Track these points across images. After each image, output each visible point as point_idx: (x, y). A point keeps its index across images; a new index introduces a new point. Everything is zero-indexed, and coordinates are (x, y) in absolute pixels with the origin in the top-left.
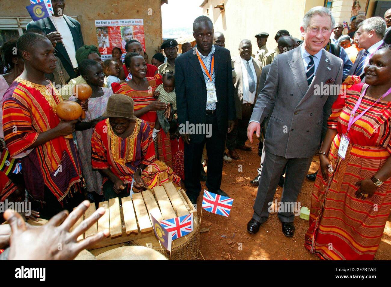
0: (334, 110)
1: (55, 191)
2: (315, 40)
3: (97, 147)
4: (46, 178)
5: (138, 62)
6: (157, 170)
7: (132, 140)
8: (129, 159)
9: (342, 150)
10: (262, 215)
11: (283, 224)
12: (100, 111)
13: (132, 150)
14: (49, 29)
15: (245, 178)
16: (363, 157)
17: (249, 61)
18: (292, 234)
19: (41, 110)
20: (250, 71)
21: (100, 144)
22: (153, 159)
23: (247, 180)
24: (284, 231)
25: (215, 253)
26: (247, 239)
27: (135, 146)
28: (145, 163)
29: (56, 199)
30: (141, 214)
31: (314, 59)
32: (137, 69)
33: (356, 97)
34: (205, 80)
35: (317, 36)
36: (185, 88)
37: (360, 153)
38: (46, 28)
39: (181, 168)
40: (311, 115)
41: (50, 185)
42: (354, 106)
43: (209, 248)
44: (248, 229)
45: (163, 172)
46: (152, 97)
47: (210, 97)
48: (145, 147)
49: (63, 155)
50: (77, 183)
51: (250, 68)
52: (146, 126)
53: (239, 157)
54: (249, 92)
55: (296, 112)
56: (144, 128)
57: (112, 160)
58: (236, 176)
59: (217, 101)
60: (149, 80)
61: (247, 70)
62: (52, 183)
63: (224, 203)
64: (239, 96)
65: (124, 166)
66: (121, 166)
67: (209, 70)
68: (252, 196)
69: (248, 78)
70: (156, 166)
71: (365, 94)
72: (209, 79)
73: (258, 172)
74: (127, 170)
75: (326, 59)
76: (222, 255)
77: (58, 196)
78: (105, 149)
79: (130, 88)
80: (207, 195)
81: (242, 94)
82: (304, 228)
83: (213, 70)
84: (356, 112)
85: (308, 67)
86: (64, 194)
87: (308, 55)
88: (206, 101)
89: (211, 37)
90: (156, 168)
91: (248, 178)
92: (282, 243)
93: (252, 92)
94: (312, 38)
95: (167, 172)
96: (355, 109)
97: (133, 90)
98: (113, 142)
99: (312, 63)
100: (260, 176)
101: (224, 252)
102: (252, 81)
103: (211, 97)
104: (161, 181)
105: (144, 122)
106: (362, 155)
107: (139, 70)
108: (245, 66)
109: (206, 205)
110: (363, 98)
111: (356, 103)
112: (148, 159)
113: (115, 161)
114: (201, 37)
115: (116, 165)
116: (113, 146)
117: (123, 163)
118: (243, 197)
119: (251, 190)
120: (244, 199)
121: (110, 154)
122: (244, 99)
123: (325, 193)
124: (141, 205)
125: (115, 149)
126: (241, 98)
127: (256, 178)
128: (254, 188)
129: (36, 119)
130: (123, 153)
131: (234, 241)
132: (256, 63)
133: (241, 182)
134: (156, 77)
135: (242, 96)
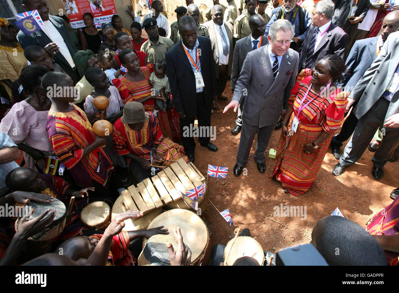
0: (291, 95)
1: (100, 181)
2: (280, 49)
3: (119, 141)
4: (92, 175)
5: (132, 59)
6: (168, 148)
7: (145, 130)
8: (144, 143)
9: (294, 126)
10: (243, 162)
11: (258, 164)
12: (112, 109)
13: (146, 136)
14: (40, 37)
15: (226, 127)
16: (308, 131)
17: (221, 26)
18: (264, 170)
19: (78, 132)
20: (223, 36)
21: (121, 138)
22: (162, 139)
23: (228, 130)
24: (259, 169)
25: (215, 192)
26: (235, 178)
27: (147, 133)
28: (157, 143)
29: (102, 185)
30: (170, 188)
31: (278, 58)
32: (132, 65)
33: (305, 89)
34: (193, 70)
35: (281, 47)
36: (177, 78)
37: (307, 128)
38: (38, 35)
39: (176, 132)
40: (276, 98)
41: (95, 178)
42: (303, 97)
43: (210, 189)
44: (235, 172)
45: (172, 148)
46: (149, 86)
47: (198, 83)
48: (155, 132)
49: (99, 156)
50: (111, 170)
51: (222, 32)
52: (153, 116)
53: (219, 108)
54: (224, 55)
55: (265, 98)
56: (152, 119)
57: (133, 148)
58: (219, 126)
59: (204, 86)
60: (143, 70)
61: (220, 34)
62: (97, 176)
63: (223, 171)
64: (215, 60)
65: (141, 149)
66: (140, 150)
67: (195, 61)
68: (234, 144)
69: (222, 43)
70: (166, 145)
71: (311, 88)
72: (196, 69)
73: (236, 123)
74: (144, 151)
75: (287, 56)
76: (220, 193)
77: (103, 183)
78: (126, 140)
79: (129, 81)
80: (210, 167)
81: (218, 58)
82: (272, 164)
83: (199, 61)
84: (304, 102)
85: (274, 65)
86: (106, 180)
87: (274, 55)
88: (196, 87)
89: (195, 36)
90: (166, 147)
91: (229, 128)
92: (258, 178)
93: (226, 56)
94: (278, 47)
95: (175, 148)
96: (303, 99)
97: (131, 83)
98: (131, 134)
99: (276, 61)
100: (238, 126)
101: (221, 191)
102: (225, 45)
103: (200, 82)
104: (173, 156)
105: (151, 114)
106: (308, 129)
107: (134, 66)
108: (218, 31)
109: (210, 173)
110: (310, 91)
111: (304, 95)
112: (158, 140)
113: (135, 147)
114: (186, 37)
115: (137, 150)
116: (131, 137)
117: (140, 146)
118: (227, 146)
119: (232, 139)
120: (228, 147)
121: (131, 144)
122: (220, 62)
123: (284, 149)
124: (167, 181)
125: (134, 139)
126: (217, 61)
127: (235, 128)
128: (234, 136)
129: (75, 139)
130: (139, 141)
131: (226, 182)
132: (228, 26)
133: (224, 131)
134: (148, 66)
135: (218, 59)
